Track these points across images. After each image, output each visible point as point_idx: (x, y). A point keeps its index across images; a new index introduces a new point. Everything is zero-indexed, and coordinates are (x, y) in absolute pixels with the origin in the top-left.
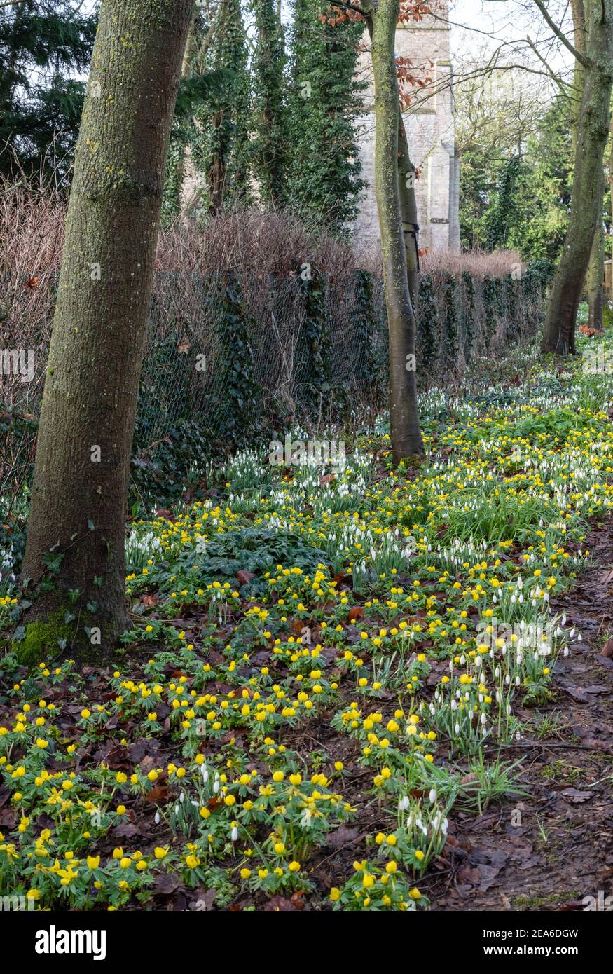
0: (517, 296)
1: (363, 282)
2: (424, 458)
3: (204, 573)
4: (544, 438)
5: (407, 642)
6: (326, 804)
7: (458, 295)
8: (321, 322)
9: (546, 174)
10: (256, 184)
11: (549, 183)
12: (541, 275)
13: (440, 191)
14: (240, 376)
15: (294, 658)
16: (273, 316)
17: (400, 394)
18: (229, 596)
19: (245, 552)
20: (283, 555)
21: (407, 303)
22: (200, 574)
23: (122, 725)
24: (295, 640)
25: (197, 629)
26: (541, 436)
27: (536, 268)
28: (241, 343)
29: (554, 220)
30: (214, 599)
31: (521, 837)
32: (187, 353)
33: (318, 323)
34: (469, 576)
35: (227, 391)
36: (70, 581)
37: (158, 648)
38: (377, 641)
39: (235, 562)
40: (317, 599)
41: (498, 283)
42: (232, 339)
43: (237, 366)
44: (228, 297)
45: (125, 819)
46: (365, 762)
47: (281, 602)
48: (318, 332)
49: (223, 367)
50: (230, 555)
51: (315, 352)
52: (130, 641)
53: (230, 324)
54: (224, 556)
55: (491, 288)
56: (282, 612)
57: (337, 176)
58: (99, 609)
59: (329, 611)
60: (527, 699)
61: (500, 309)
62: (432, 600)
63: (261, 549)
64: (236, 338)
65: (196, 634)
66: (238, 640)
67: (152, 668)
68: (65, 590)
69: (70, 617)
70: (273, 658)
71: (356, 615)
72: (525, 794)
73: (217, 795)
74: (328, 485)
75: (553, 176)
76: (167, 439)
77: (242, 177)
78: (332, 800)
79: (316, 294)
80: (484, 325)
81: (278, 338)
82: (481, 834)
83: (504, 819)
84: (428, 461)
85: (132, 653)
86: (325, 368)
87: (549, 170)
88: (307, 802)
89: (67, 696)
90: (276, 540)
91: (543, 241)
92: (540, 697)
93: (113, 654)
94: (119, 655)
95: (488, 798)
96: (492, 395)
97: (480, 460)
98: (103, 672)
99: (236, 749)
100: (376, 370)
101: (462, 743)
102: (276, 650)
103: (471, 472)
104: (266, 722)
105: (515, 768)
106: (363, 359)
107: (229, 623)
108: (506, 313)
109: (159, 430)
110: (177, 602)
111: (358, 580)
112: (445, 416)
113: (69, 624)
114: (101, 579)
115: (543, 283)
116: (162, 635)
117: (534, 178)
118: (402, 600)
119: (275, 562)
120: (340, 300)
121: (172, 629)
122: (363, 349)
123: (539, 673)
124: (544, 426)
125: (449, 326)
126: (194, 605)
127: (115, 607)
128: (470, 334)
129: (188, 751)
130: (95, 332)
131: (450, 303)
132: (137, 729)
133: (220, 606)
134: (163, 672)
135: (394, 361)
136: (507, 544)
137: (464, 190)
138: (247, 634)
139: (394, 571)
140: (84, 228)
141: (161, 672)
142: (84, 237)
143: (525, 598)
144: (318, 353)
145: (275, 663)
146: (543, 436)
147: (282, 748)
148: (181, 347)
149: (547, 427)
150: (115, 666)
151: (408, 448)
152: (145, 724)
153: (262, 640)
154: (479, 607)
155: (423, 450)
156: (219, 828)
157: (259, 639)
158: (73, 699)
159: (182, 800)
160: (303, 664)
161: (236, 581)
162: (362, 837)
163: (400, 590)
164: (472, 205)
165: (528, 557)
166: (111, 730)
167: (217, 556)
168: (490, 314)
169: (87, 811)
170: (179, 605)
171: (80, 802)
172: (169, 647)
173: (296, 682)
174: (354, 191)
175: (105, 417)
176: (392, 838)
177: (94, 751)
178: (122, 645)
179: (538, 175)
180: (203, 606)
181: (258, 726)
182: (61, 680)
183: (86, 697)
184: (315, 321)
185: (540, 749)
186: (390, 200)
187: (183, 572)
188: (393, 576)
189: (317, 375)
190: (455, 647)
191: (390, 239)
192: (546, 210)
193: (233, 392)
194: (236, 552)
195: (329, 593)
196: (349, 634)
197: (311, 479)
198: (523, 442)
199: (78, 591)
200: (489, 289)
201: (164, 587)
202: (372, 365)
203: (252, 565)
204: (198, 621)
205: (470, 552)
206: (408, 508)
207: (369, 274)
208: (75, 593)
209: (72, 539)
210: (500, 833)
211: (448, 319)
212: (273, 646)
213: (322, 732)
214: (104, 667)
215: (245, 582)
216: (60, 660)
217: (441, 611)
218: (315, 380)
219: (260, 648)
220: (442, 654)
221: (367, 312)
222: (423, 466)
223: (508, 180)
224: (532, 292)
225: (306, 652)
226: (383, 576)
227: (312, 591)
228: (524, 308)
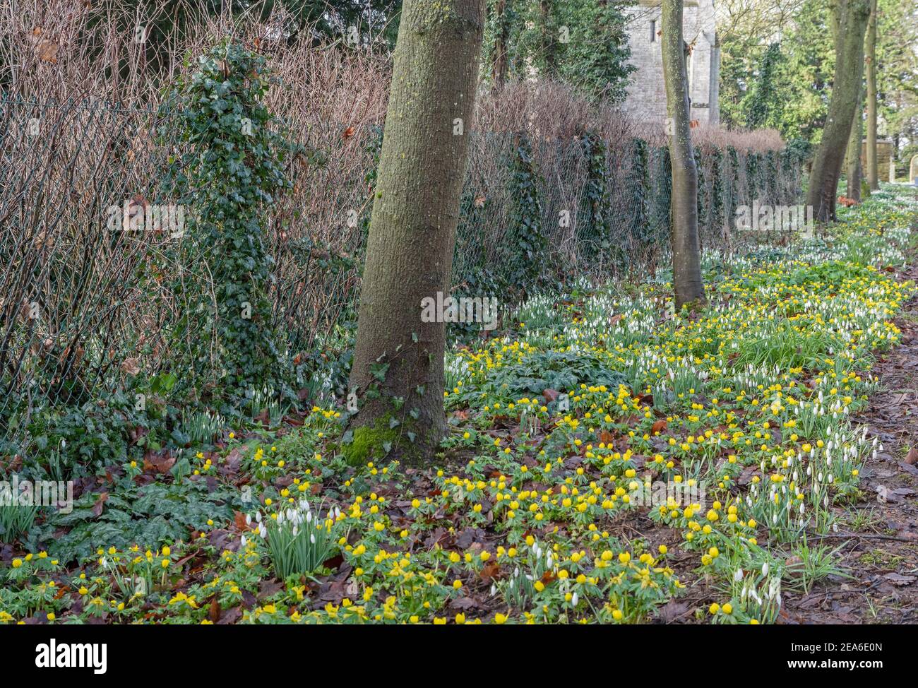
0: (777, 171)
1: (639, 149)
2: (705, 302)
3: (513, 390)
4: (818, 287)
5: (713, 448)
6: (659, 577)
7: (724, 167)
8: (602, 185)
9: (801, 62)
10: (533, 71)
11: (804, 71)
12: (799, 152)
13: (701, 78)
14: (530, 229)
15: (606, 461)
16: (559, 177)
17: (683, 242)
18: (537, 410)
19: (550, 372)
20: (586, 376)
21: (690, 157)
22: (510, 392)
23: (448, 516)
24: (606, 446)
25: (510, 438)
26: (815, 284)
27: (794, 146)
28: (531, 199)
29: (808, 105)
30: (525, 411)
31: (849, 614)
32: (483, 206)
33: (599, 185)
34: (764, 396)
35: (517, 244)
36: (395, 389)
37: (475, 453)
38: (685, 447)
39: (542, 381)
40: (621, 413)
41: (759, 158)
42: (523, 195)
43: (527, 221)
44: (520, 156)
45: (462, 593)
46: (688, 546)
47: (588, 415)
48: (599, 193)
49: (514, 221)
50: (536, 375)
51: (596, 212)
52: (449, 446)
53: (521, 181)
54: (530, 376)
55: (753, 162)
56: (588, 425)
57: (608, 61)
58: (421, 416)
59: (632, 425)
60: (838, 498)
61: (761, 182)
62: (731, 416)
63: (565, 370)
64: (526, 195)
65: (509, 443)
66: (551, 446)
67: (472, 468)
68: (390, 398)
69: (394, 422)
70: (585, 462)
71: (659, 428)
72: (849, 577)
73: (550, 571)
74: (618, 323)
75: (808, 64)
76: (464, 285)
77: (520, 64)
78: (665, 573)
79: (597, 158)
80: (747, 196)
81: (563, 196)
82: (808, 611)
83: (830, 598)
84: (710, 304)
85: (451, 457)
86: (605, 227)
87: (803, 59)
88: (641, 575)
89: (394, 493)
90: (579, 362)
91: (797, 125)
92: (850, 497)
93: (433, 458)
94: (440, 459)
95: (812, 580)
96: (762, 252)
97: (759, 304)
98: (425, 473)
99: (559, 536)
100: (650, 231)
101: (780, 531)
102: (588, 454)
103: (753, 313)
104: (587, 513)
105: (834, 555)
106: (638, 221)
107: (540, 434)
108: (766, 187)
109: (457, 276)
110: (489, 415)
111: (658, 398)
112: (721, 268)
113: (394, 429)
114: (423, 387)
115: (801, 160)
116: (478, 442)
117: (790, 66)
118: (703, 415)
119: (579, 382)
120: (618, 165)
121: (487, 437)
122: (638, 212)
123: (848, 474)
124: (817, 275)
125: (715, 195)
126: (505, 418)
127: (435, 414)
128: (734, 204)
129: (513, 539)
130: (421, 158)
131: (717, 174)
132: (463, 519)
133: (531, 419)
134: (483, 473)
135: (678, 211)
136: (798, 371)
137: (723, 77)
138: (559, 442)
139: (692, 391)
140: (412, 60)
141: (480, 473)
142: (411, 69)
143: (826, 412)
144: (599, 213)
145: (588, 467)
146: (817, 285)
147: (605, 534)
148: (478, 201)
149: (821, 277)
150: (436, 468)
151: (691, 293)
152: (471, 514)
153: (573, 447)
154: (779, 420)
155: (704, 295)
156: (553, 600)
157: (570, 446)
158: (399, 496)
159: (516, 575)
160: (615, 467)
161: (543, 398)
162: (692, 611)
163: (701, 407)
164: (730, 92)
165: (819, 381)
166: (439, 520)
167: (523, 376)
168: (752, 186)
169: (428, 582)
170: (492, 418)
171: (421, 574)
172: (486, 453)
173: (610, 482)
174: (623, 75)
175: (429, 237)
176: (727, 607)
177: (424, 538)
178: (442, 450)
179: (794, 63)
180: (514, 419)
181: (580, 516)
182: (387, 478)
183: (412, 493)
184: (596, 183)
185: (858, 539)
186: (675, 61)
187: (493, 390)
188: (691, 396)
189: (597, 233)
190: (760, 453)
191: (675, 98)
192: (801, 96)
193: (523, 244)
194: (542, 373)
195: (633, 408)
196: (655, 444)
197: (600, 318)
198: (799, 289)
199: (402, 398)
200: (752, 163)
201: (475, 404)
202: (646, 227)
203: (557, 384)
204: (509, 432)
205: (764, 375)
206: (698, 340)
207: (644, 143)
208: (399, 400)
209: (397, 350)
210: (828, 610)
211: (715, 189)
212: (585, 451)
213: (640, 524)
214: (427, 469)
215: (551, 400)
216: (385, 461)
217: (742, 425)
218: (597, 237)
219: (571, 454)
220: (748, 460)
221: (643, 178)
222: (704, 309)
223: (768, 64)
224: (791, 168)
225: (617, 455)
226: (681, 396)
227: (617, 407)
228: (783, 182)
